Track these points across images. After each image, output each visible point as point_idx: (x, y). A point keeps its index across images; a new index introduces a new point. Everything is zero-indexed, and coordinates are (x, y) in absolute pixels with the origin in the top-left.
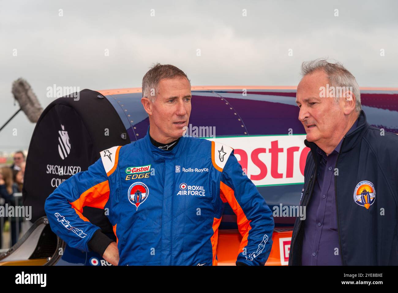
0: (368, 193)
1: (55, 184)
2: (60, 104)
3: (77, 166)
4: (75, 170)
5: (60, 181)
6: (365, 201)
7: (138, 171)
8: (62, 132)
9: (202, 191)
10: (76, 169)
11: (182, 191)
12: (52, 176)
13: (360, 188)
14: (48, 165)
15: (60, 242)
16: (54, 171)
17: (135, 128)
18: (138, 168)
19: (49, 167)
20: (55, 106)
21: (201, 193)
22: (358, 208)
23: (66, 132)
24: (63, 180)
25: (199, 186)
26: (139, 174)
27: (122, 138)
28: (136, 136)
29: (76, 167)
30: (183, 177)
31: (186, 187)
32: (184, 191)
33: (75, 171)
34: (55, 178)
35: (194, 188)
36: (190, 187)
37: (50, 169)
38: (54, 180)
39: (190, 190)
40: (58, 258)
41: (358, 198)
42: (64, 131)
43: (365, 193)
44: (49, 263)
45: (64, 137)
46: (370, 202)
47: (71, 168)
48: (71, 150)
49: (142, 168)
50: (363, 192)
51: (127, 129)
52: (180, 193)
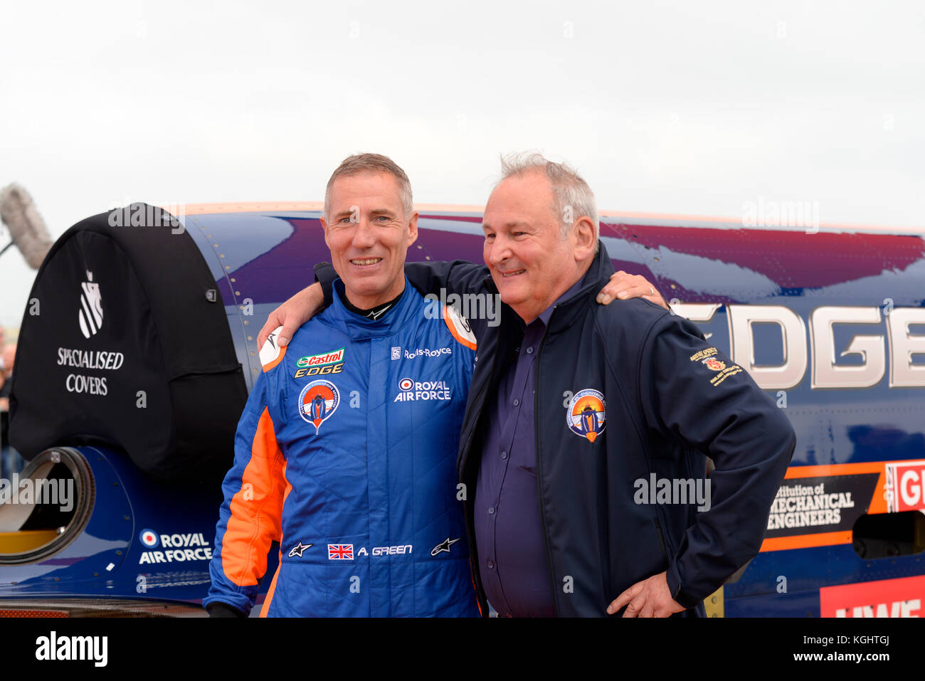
0: (595, 412)
1: (74, 386)
2: (88, 230)
3: (116, 352)
4: (111, 359)
5: (83, 379)
6: (588, 428)
7: (321, 361)
8: (89, 284)
9: (443, 390)
10: (113, 357)
11: (404, 394)
12: (67, 369)
13: (580, 402)
14: (61, 349)
15: (82, 499)
16: (72, 360)
17: (233, 280)
18: (321, 356)
19: (63, 353)
20: (78, 234)
21: (442, 395)
22: (575, 439)
23: (96, 286)
24: (88, 378)
25: (436, 383)
26: (321, 367)
27: (207, 300)
28: (236, 296)
29: (114, 354)
30: (404, 368)
31: (412, 384)
32: (408, 394)
33: (112, 361)
34: (74, 374)
35: (426, 386)
36: (418, 385)
37: (65, 356)
38: (72, 378)
39: (419, 390)
40: (80, 529)
41: (574, 421)
42: (92, 282)
43: (588, 411)
44: (61, 538)
45: (92, 294)
46: (598, 430)
47: (104, 356)
48: (104, 321)
49: (328, 356)
50: (585, 410)
51: (216, 279)
52: (400, 397)
